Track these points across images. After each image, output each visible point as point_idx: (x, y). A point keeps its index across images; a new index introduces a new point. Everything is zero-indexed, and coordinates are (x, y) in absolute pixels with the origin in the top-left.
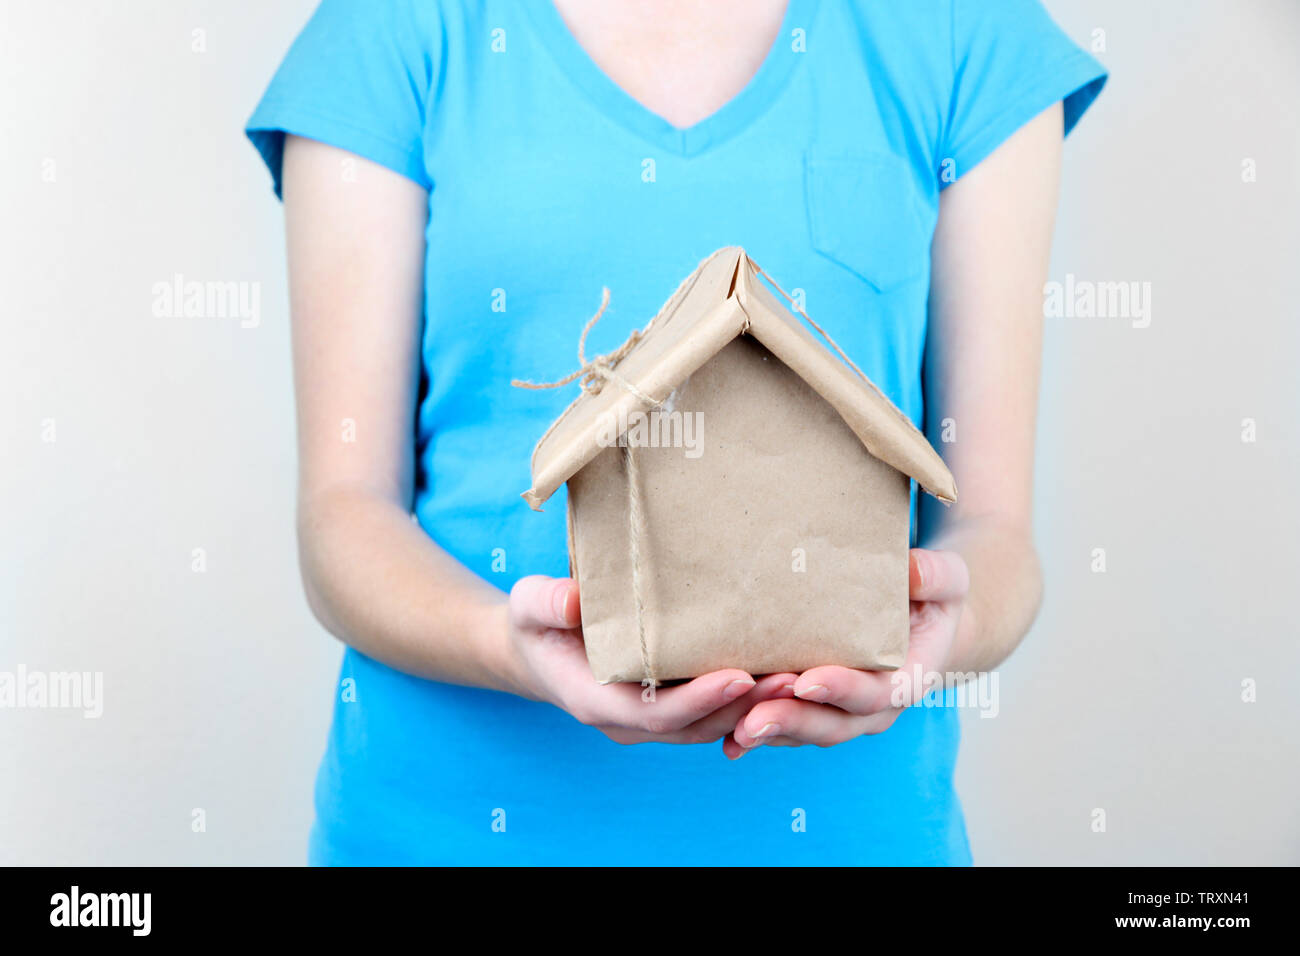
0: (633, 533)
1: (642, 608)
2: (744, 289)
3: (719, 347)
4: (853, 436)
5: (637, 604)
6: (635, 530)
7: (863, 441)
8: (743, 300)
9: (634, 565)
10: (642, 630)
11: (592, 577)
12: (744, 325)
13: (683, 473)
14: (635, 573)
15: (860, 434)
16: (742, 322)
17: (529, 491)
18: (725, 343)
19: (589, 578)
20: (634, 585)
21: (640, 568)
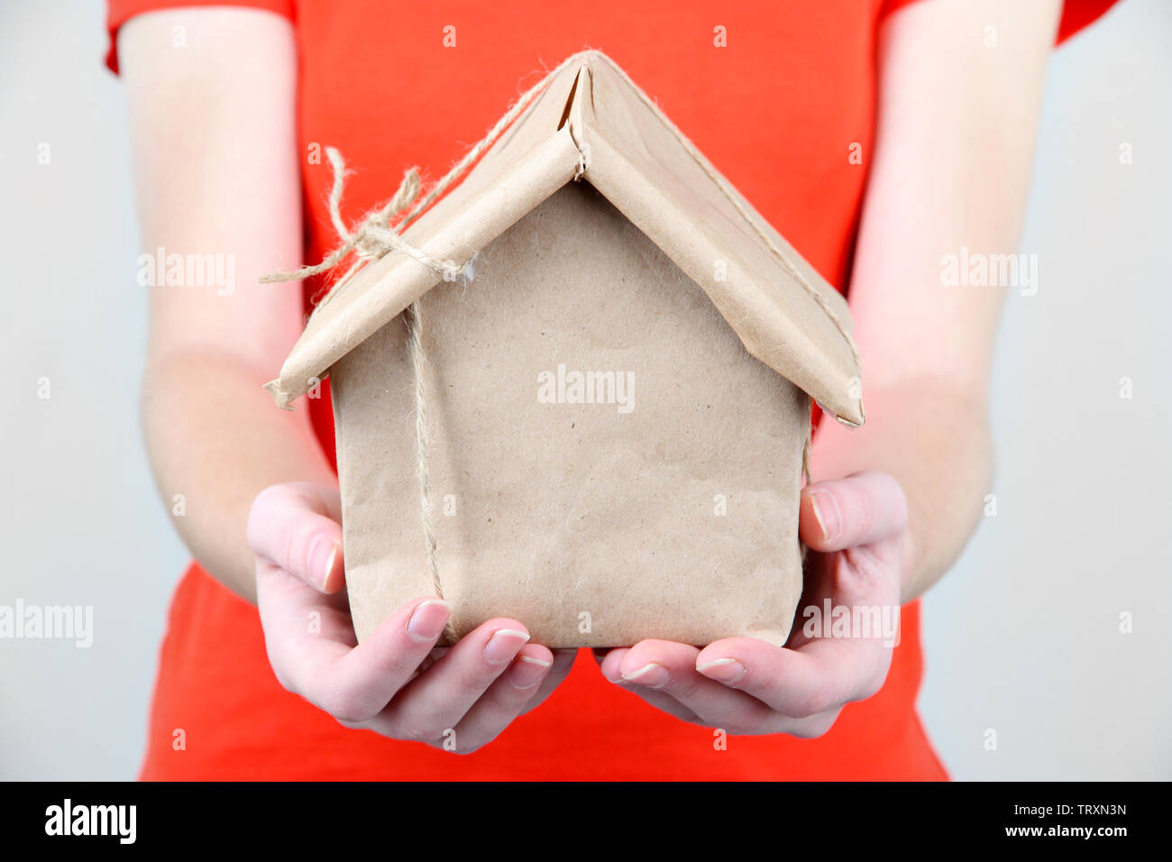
0: (421, 446)
1: (435, 547)
2: (580, 119)
3: (541, 197)
4: (726, 328)
5: (428, 542)
6: (423, 441)
7: (739, 335)
8: (578, 134)
9: (422, 489)
10: (437, 578)
11: (359, 501)
12: (577, 169)
13: (489, 366)
14: (424, 501)
15: (735, 324)
16: (576, 164)
17: (274, 382)
18: (551, 192)
19: (356, 503)
20: (423, 518)
21: (429, 494)
